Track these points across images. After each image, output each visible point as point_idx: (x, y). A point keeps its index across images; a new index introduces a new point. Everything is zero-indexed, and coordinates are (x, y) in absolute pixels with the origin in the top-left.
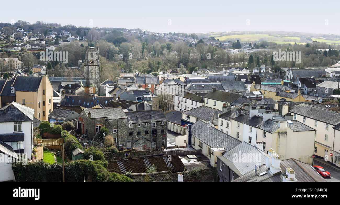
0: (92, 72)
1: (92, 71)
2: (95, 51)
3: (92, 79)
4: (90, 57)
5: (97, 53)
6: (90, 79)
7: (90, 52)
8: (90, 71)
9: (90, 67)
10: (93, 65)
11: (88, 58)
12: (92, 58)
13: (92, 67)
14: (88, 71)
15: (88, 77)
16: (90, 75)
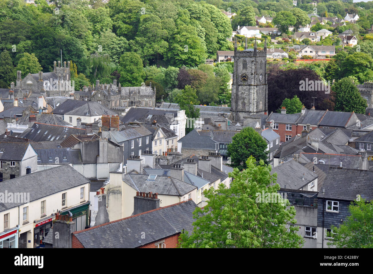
0: (244, 99)
1: (244, 96)
2: (250, 57)
3: (243, 112)
4: (242, 69)
5: (253, 62)
6: (240, 112)
7: (242, 59)
8: (240, 95)
9: (240, 87)
10: (246, 84)
11: (237, 70)
12: (244, 71)
13: (245, 87)
14: (237, 95)
15: (236, 108)
16: (240, 104)
